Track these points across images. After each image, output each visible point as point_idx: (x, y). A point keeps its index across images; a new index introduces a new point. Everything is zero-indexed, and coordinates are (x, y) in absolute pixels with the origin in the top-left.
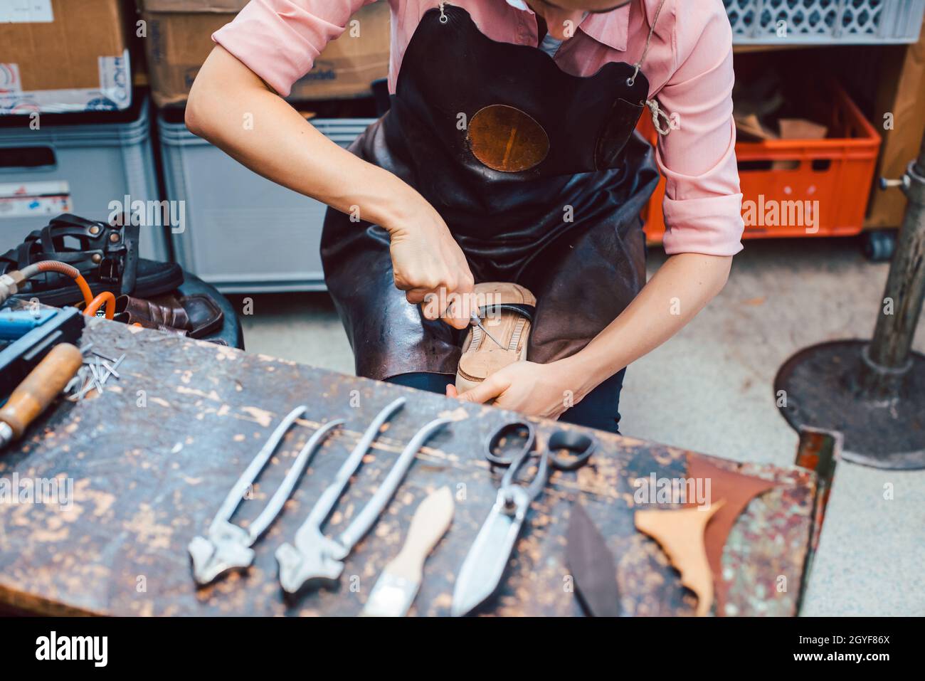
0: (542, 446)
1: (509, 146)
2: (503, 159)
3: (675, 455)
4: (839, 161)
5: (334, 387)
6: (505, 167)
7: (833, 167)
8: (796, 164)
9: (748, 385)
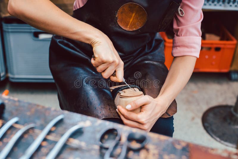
0: (124, 139)
1: (131, 20)
2: (128, 25)
3: (184, 144)
4: (224, 48)
5: (33, 110)
6: (128, 29)
7: (221, 51)
8: (210, 49)
9: (193, 119)
